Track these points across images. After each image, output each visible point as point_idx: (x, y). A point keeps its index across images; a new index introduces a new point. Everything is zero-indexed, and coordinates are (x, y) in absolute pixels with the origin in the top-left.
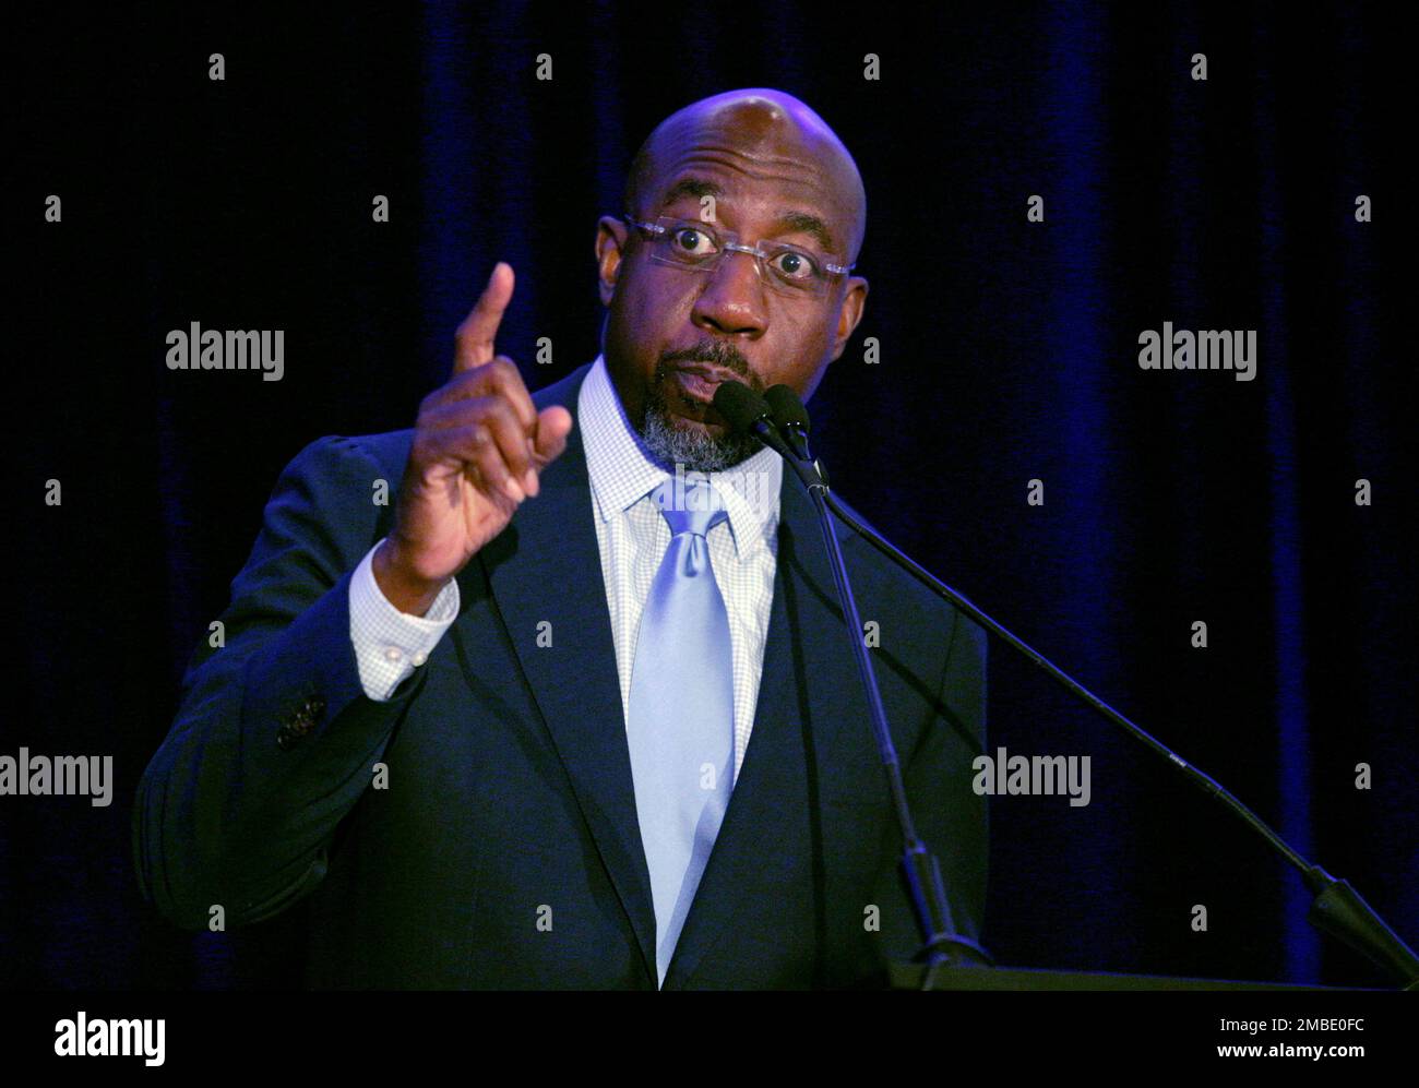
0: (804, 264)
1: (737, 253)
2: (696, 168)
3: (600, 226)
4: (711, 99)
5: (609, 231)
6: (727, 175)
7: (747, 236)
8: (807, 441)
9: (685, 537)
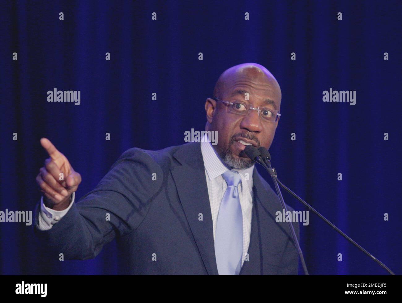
0: (269, 113)
1: (253, 110)
2: (241, 87)
3: (207, 100)
4: (240, 65)
5: (209, 102)
6: (250, 89)
7: (255, 106)
8: (270, 163)
9: (232, 187)
